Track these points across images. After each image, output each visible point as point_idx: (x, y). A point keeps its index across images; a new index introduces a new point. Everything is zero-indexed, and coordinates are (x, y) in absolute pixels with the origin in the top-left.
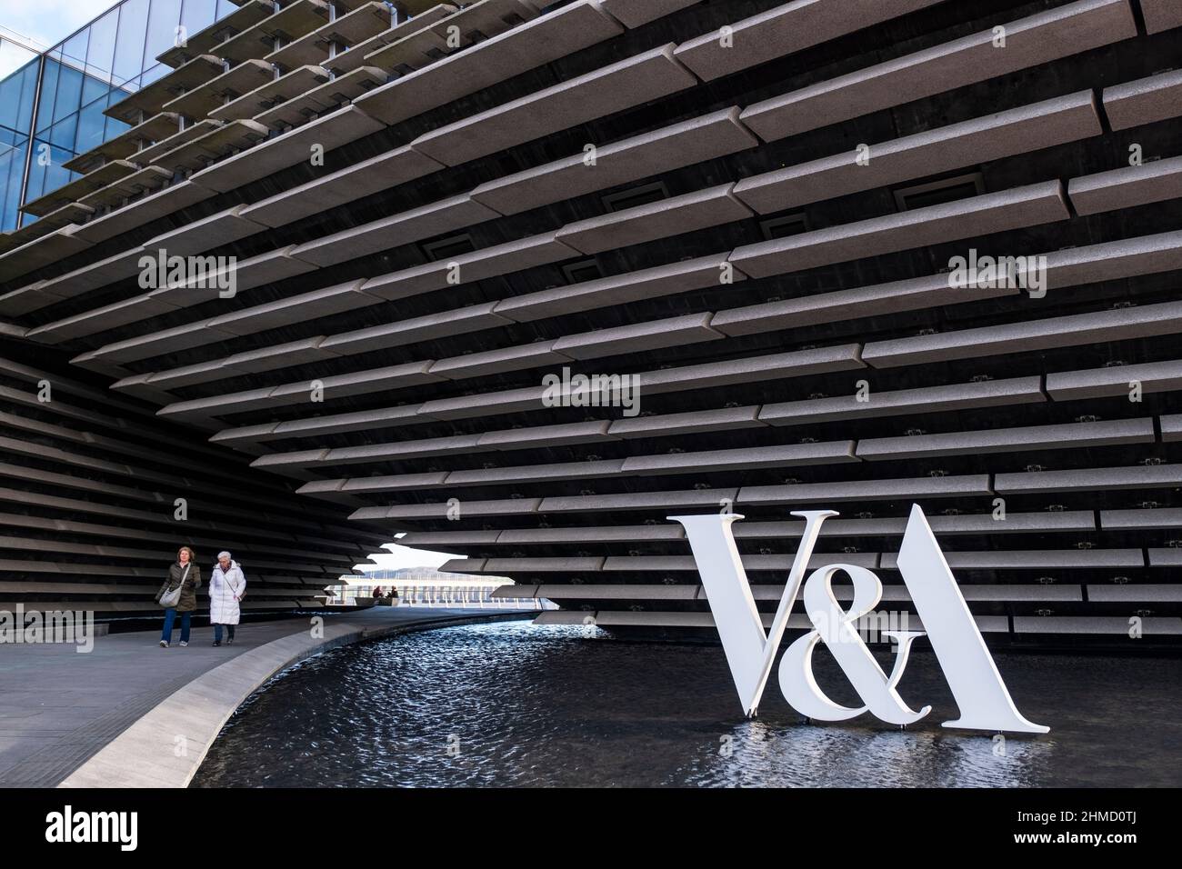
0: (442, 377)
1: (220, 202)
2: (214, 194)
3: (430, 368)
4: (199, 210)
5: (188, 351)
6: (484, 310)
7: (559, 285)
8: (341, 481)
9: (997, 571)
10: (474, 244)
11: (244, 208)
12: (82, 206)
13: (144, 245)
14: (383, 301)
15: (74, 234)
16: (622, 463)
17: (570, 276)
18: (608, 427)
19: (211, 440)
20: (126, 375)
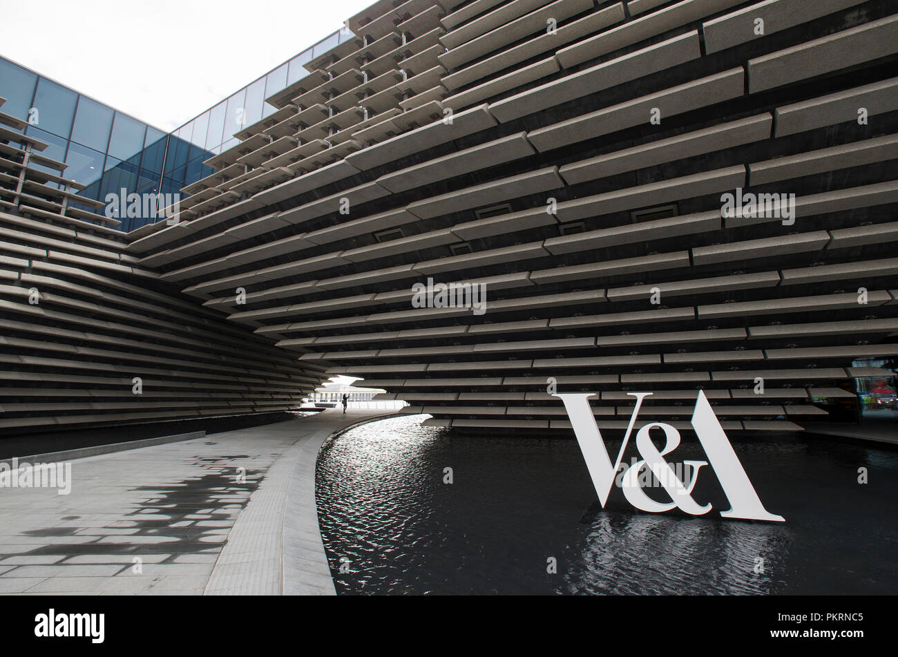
0: (380, 303)
1: (267, 210)
2: (264, 206)
3: (374, 298)
6: (407, 268)
7: (448, 256)
10: (404, 234)
11: (280, 214)
12: (192, 212)
13: (225, 232)
14: (351, 262)
15: (187, 226)
16: (473, 347)
17: (453, 252)
18: (468, 329)
19: (255, 332)
20: (211, 299)
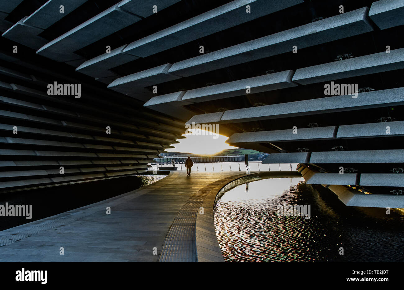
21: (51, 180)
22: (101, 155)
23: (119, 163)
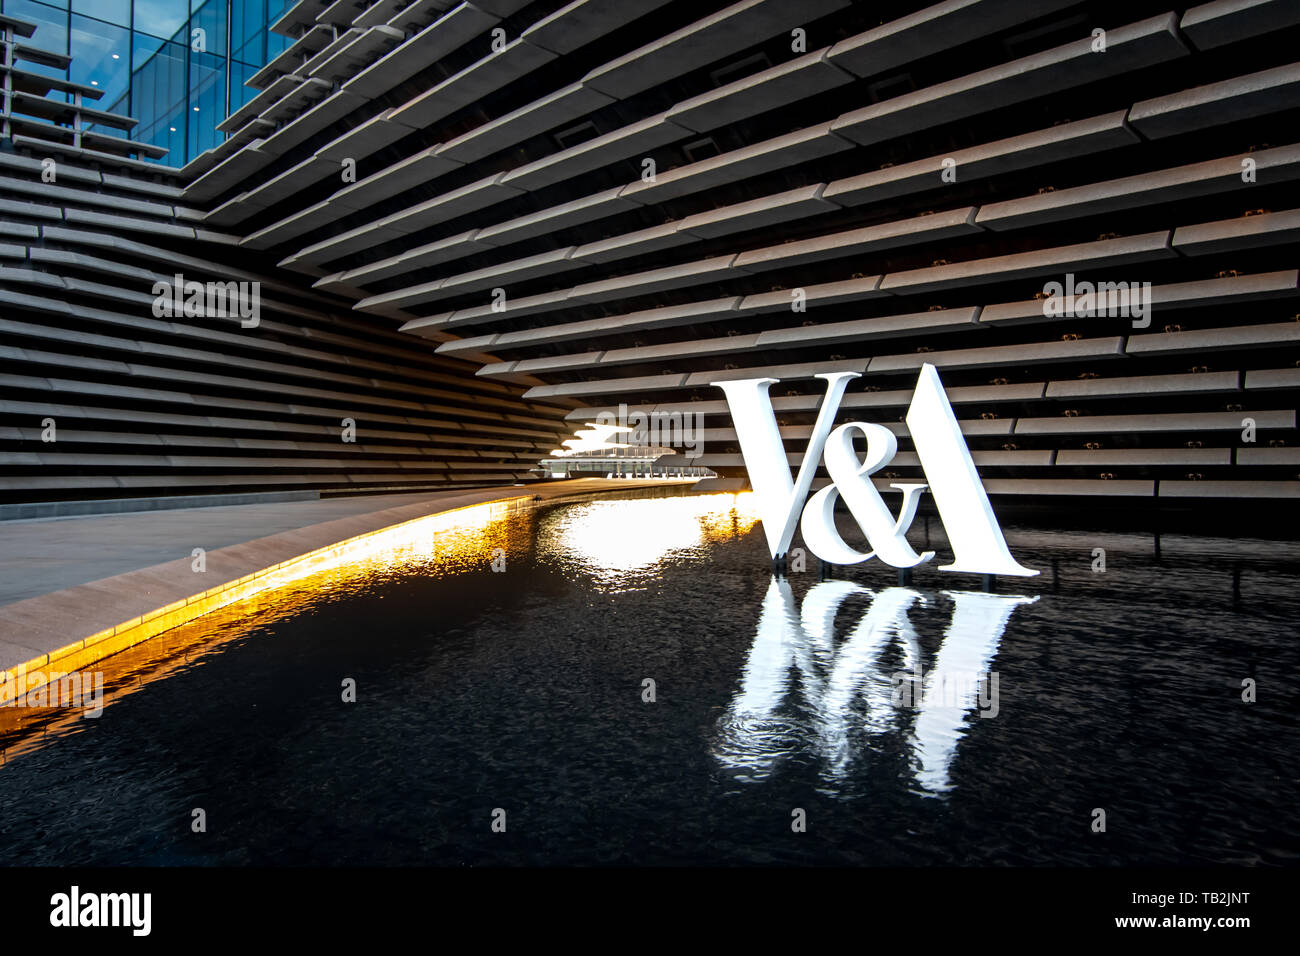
0: (585, 262)
1: (373, 107)
2: (365, 101)
3: (572, 253)
4: (357, 117)
5: (371, 250)
6: (612, 195)
7: (679, 166)
8: (512, 363)
9: (1141, 434)
10: (597, 130)
11: (393, 111)
12: (263, 121)
13: (316, 154)
14: (524, 192)
15: (260, 148)
16: (757, 338)
17: (689, 155)
18: (740, 303)
19: (400, 330)
20: (325, 275)
21: (349, 479)
22: (438, 439)
23: (475, 455)
